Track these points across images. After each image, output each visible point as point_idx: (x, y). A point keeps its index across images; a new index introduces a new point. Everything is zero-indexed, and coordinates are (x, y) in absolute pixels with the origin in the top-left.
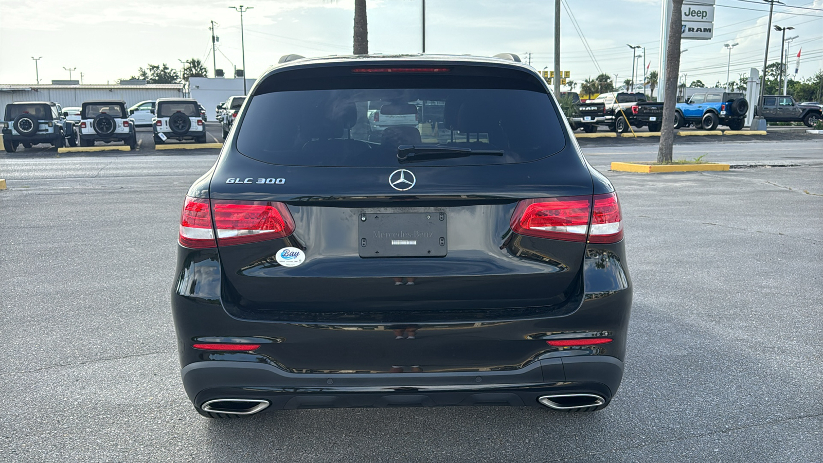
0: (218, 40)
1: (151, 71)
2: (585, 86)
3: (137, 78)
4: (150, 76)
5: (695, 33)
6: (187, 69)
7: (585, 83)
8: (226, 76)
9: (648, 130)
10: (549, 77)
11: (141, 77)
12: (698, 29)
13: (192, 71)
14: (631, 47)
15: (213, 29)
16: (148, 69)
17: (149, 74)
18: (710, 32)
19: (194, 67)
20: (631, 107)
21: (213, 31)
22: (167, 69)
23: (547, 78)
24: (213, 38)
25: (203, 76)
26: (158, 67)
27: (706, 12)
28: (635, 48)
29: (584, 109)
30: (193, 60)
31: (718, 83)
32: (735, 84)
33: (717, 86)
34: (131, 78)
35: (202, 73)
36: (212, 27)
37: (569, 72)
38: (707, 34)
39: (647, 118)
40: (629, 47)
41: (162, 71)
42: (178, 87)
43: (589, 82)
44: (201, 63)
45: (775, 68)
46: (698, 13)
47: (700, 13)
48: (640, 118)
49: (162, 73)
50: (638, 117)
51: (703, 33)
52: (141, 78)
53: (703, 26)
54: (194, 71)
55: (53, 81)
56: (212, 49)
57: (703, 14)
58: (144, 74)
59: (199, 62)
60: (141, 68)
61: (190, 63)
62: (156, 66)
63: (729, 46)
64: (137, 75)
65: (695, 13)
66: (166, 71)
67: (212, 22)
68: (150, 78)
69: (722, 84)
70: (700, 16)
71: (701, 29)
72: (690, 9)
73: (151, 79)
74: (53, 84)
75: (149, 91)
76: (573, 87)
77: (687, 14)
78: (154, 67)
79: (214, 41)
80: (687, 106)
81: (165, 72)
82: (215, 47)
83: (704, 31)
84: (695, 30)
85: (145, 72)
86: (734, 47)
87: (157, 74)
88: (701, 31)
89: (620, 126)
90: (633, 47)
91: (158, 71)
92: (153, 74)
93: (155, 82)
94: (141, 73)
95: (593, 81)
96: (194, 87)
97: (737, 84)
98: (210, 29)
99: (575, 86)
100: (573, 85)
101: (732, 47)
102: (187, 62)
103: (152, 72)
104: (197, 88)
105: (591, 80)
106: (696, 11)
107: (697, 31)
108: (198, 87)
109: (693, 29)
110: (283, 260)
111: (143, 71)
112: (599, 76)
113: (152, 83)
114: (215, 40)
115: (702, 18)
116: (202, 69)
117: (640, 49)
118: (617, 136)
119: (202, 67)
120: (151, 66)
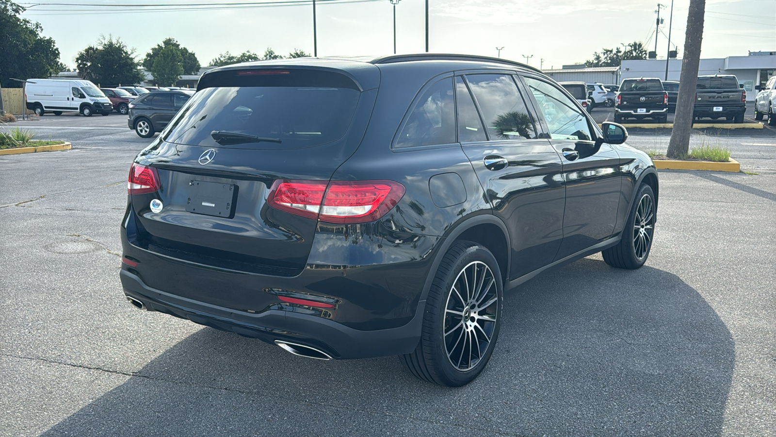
0: (662, 23)
1: (604, 54)
3: (592, 62)
4: (603, 59)
6: (628, 52)
8: (658, 58)
11: (594, 60)
13: (632, 54)
15: (658, 12)
16: (602, 53)
17: (603, 58)
19: (635, 50)
21: (658, 14)
22: (620, 52)
24: (658, 20)
25: (642, 59)
26: (611, 51)
30: (635, 43)
34: (586, 62)
35: (642, 55)
36: (658, 10)
41: (615, 54)
42: (613, 70)
44: (643, 46)
49: (615, 56)
52: (595, 62)
54: (634, 54)
55: (564, 66)
56: (655, 32)
58: (598, 58)
59: (640, 45)
60: (596, 53)
61: (631, 47)
62: (610, 49)
64: (592, 59)
66: (619, 54)
67: (659, 5)
68: (602, 62)
73: (604, 62)
74: (563, 69)
75: (586, 75)
78: (607, 51)
79: (658, 23)
81: (617, 56)
82: (658, 30)
85: (599, 56)
87: (610, 57)
91: (612, 54)
92: (606, 58)
93: (607, 65)
94: (596, 57)
96: (625, 69)
98: (656, 12)
102: (629, 45)
103: (606, 56)
104: (626, 71)
108: (628, 69)
110: (153, 208)
111: (598, 55)
113: (604, 66)
114: (660, 23)
116: (643, 51)
119: (642, 49)
120: (605, 50)
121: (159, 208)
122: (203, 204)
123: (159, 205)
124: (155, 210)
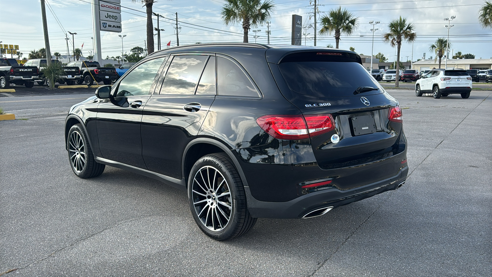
2: (32, 56)
5: (112, 28)
7: (31, 53)
9: (104, 84)
10: (3, 48)
12: (113, 26)
14: (70, 33)
18: (120, 28)
20: (94, 70)
23: (2, 49)
27: (116, 16)
28: (73, 34)
29: (23, 70)
31: (108, 56)
32: (120, 58)
33: (107, 59)
37: (18, 46)
38: (118, 29)
39: (104, 76)
40: (69, 33)
43: (34, 53)
45: (137, 50)
46: (113, 16)
47: (114, 17)
48: (100, 77)
50: (99, 76)
51: (116, 28)
53: (116, 24)
57: (115, 18)
63: (121, 36)
65: (111, 16)
69: (110, 57)
70: (114, 18)
71: (115, 26)
72: (108, 14)
76: (20, 56)
77: (107, 16)
80: (120, 70)
83: (117, 28)
84: (112, 26)
86: (124, 37)
88: (115, 27)
89: (87, 81)
90: (72, 33)
95: (37, 52)
97: (121, 58)
99: (22, 55)
100: (20, 54)
101: (123, 37)
105: (36, 52)
106: (112, 16)
107: (113, 27)
109: (111, 26)
110: (333, 140)
112: (41, 50)
115: (115, 20)
117: (76, 35)
118: (88, 87)
121: (337, 140)
122: (363, 128)
123: (337, 137)
124: (335, 142)
